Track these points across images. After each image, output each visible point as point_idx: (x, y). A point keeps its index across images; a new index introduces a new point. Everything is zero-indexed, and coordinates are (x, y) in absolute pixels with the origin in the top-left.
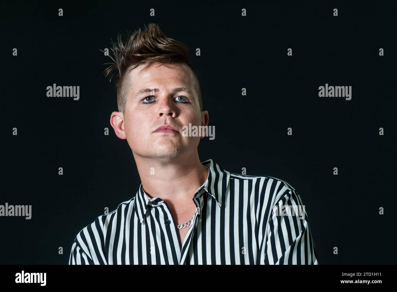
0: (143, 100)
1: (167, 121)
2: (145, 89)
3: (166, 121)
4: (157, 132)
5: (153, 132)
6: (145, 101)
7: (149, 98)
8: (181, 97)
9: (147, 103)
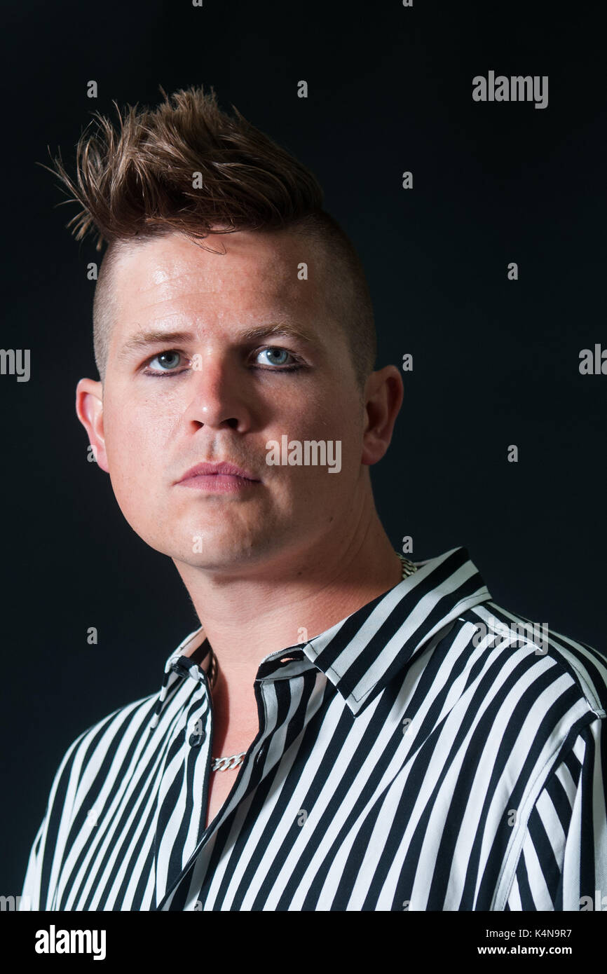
0: (147, 362)
1: (216, 448)
2: (148, 332)
3: (211, 447)
4: (185, 485)
5: (176, 483)
6: (156, 366)
7: (169, 357)
8: (276, 352)
9: (157, 375)
